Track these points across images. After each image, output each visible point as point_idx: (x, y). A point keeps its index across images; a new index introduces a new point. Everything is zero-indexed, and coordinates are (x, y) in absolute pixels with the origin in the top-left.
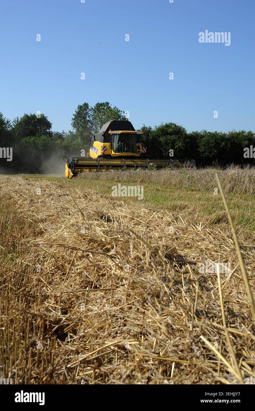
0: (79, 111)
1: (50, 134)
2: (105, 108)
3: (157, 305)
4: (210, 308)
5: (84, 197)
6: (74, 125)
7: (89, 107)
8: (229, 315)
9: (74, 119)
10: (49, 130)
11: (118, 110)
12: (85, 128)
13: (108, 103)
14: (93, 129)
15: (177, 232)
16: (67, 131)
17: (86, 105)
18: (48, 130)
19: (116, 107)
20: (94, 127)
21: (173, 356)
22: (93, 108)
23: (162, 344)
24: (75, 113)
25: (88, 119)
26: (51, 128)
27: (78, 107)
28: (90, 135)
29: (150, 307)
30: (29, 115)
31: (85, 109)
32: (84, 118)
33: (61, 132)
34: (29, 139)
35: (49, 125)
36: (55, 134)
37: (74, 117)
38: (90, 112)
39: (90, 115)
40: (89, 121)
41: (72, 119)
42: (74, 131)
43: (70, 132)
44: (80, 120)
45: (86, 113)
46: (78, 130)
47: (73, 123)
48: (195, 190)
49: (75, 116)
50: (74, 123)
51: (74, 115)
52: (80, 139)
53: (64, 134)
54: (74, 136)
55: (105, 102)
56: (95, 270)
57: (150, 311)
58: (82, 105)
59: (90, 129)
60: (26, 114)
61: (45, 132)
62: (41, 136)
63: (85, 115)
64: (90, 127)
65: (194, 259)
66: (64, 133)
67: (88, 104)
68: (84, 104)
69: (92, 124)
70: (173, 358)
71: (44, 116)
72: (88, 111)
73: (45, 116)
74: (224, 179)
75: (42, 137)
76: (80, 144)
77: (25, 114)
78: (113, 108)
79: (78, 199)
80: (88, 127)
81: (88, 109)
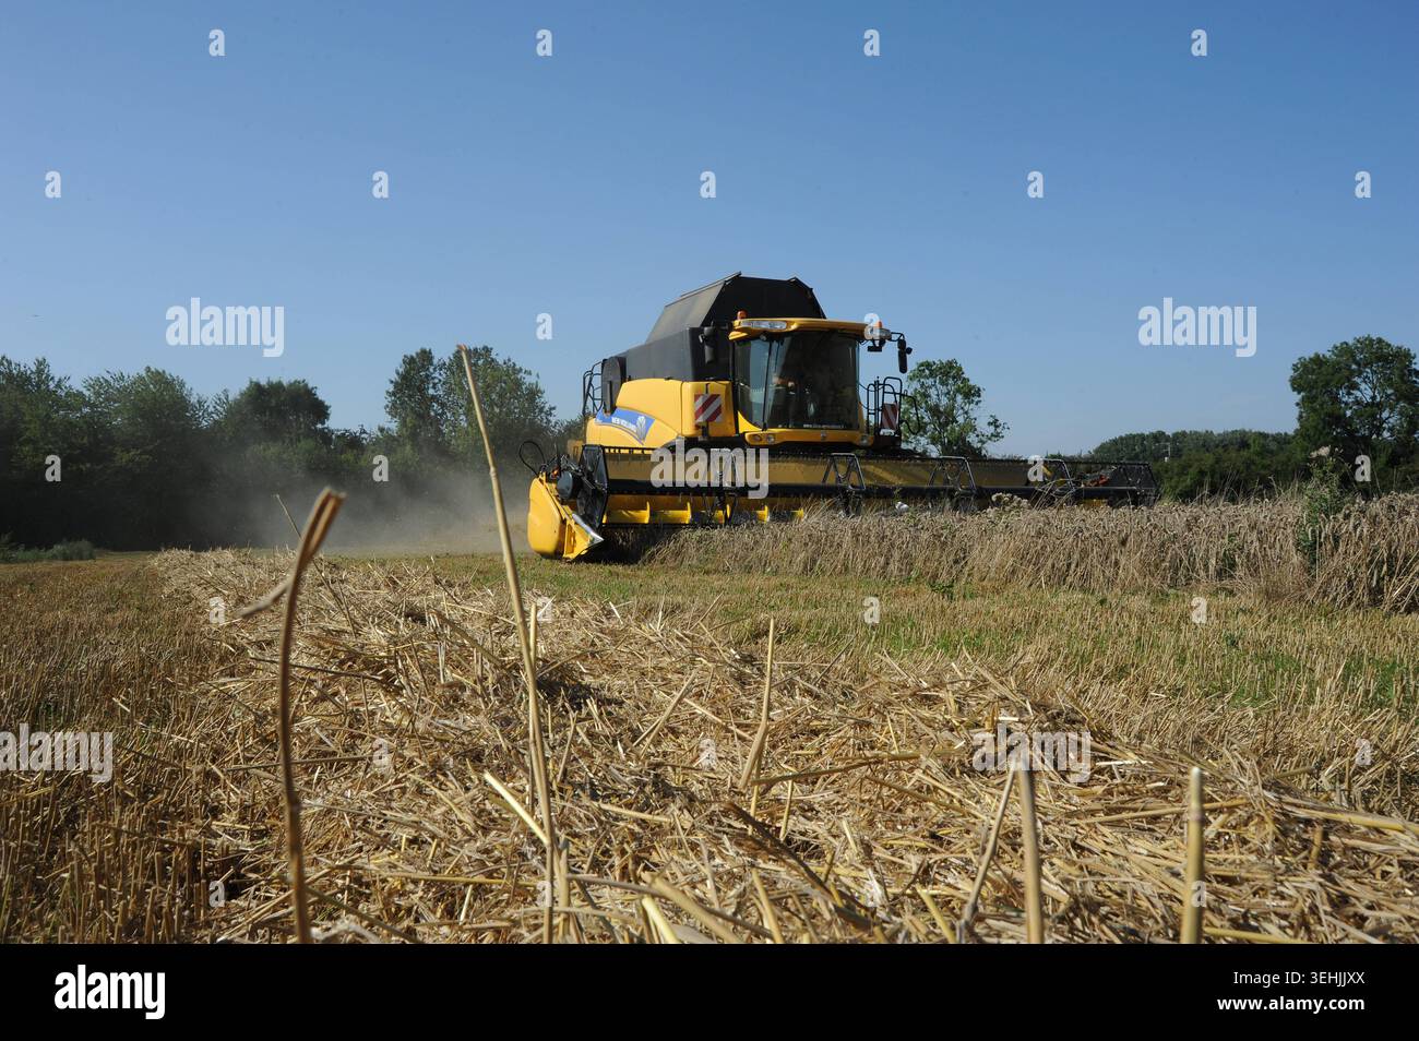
0: (407, 372)
1: (326, 436)
2: (480, 362)
3: (470, 779)
4: (608, 777)
5: (388, 585)
6: (393, 410)
7: (435, 361)
8: (655, 792)
9: (394, 394)
10: (323, 423)
11: (517, 367)
12: (422, 416)
13: (487, 350)
14: (447, 420)
15: (596, 640)
16: (372, 428)
17: (426, 356)
18: (319, 426)
19: (509, 360)
20: (449, 415)
21: (470, 872)
22: (447, 362)
23: (450, 851)
24: (395, 377)
25: (431, 391)
26: (328, 419)
27: (404, 362)
28: (437, 437)
29: (451, 781)
30: (263, 382)
31: (423, 366)
32: (422, 390)
33: (355, 429)
34: (264, 450)
35: (321, 411)
36: (338, 437)
37: (391, 388)
38: (436, 375)
39: (436, 381)
40: (433, 397)
41: (388, 392)
42: (393, 425)
43: (382, 430)
44: (410, 396)
45: (427, 376)
46: (403, 423)
47: (390, 405)
48: (716, 571)
49: (396, 384)
50: (394, 403)
51: (392, 382)
52: (408, 447)
53: (363, 436)
54: (394, 439)
55: (480, 346)
56: (347, 725)
57: (450, 791)
58: (414, 355)
59: (436, 422)
60: (254, 380)
61: (310, 429)
62: (299, 441)
63: (423, 382)
64: (437, 414)
65: (620, 692)
66: (365, 432)
67: (430, 353)
68: (419, 351)
69: (443, 405)
70: (471, 875)
71: (307, 385)
72: (431, 370)
73: (310, 386)
74: (790, 540)
75: (303, 442)
76: (410, 463)
77: (251, 382)
78: (501, 362)
79: (371, 592)
80: (432, 414)
81: (432, 364)
